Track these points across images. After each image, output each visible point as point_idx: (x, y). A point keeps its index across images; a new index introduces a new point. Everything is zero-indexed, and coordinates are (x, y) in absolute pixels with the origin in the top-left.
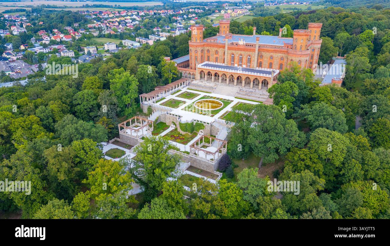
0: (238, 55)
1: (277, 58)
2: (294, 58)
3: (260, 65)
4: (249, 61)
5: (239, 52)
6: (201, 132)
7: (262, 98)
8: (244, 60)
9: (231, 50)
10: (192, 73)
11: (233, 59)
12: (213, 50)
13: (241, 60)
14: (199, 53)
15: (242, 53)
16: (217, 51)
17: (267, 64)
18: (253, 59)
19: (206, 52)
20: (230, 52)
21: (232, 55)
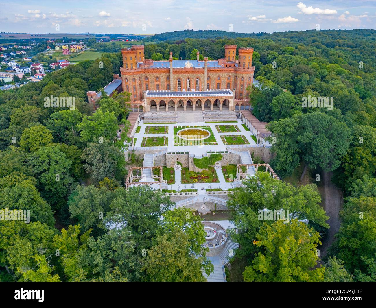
0: (185, 79)
1: (224, 77)
2: (244, 76)
3: (208, 87)
4: (198, 83)
5: (187, 76)
6: (217, 164)
7: (231, 118)
8: (193, 83)
9: (177, 74)
10: (138, 105)
11: (179, 84)
12: (153, 76)
13: (188, 84)
14: (137, 81)
15: (190, 75)
16: (157, 77)
17: (215, 85)
18: (202, 81)
19: (143, 79)
20: (176, 76)
21: (178, 80)
